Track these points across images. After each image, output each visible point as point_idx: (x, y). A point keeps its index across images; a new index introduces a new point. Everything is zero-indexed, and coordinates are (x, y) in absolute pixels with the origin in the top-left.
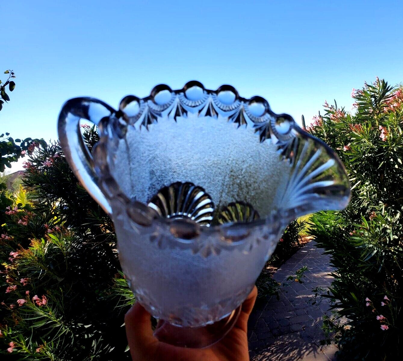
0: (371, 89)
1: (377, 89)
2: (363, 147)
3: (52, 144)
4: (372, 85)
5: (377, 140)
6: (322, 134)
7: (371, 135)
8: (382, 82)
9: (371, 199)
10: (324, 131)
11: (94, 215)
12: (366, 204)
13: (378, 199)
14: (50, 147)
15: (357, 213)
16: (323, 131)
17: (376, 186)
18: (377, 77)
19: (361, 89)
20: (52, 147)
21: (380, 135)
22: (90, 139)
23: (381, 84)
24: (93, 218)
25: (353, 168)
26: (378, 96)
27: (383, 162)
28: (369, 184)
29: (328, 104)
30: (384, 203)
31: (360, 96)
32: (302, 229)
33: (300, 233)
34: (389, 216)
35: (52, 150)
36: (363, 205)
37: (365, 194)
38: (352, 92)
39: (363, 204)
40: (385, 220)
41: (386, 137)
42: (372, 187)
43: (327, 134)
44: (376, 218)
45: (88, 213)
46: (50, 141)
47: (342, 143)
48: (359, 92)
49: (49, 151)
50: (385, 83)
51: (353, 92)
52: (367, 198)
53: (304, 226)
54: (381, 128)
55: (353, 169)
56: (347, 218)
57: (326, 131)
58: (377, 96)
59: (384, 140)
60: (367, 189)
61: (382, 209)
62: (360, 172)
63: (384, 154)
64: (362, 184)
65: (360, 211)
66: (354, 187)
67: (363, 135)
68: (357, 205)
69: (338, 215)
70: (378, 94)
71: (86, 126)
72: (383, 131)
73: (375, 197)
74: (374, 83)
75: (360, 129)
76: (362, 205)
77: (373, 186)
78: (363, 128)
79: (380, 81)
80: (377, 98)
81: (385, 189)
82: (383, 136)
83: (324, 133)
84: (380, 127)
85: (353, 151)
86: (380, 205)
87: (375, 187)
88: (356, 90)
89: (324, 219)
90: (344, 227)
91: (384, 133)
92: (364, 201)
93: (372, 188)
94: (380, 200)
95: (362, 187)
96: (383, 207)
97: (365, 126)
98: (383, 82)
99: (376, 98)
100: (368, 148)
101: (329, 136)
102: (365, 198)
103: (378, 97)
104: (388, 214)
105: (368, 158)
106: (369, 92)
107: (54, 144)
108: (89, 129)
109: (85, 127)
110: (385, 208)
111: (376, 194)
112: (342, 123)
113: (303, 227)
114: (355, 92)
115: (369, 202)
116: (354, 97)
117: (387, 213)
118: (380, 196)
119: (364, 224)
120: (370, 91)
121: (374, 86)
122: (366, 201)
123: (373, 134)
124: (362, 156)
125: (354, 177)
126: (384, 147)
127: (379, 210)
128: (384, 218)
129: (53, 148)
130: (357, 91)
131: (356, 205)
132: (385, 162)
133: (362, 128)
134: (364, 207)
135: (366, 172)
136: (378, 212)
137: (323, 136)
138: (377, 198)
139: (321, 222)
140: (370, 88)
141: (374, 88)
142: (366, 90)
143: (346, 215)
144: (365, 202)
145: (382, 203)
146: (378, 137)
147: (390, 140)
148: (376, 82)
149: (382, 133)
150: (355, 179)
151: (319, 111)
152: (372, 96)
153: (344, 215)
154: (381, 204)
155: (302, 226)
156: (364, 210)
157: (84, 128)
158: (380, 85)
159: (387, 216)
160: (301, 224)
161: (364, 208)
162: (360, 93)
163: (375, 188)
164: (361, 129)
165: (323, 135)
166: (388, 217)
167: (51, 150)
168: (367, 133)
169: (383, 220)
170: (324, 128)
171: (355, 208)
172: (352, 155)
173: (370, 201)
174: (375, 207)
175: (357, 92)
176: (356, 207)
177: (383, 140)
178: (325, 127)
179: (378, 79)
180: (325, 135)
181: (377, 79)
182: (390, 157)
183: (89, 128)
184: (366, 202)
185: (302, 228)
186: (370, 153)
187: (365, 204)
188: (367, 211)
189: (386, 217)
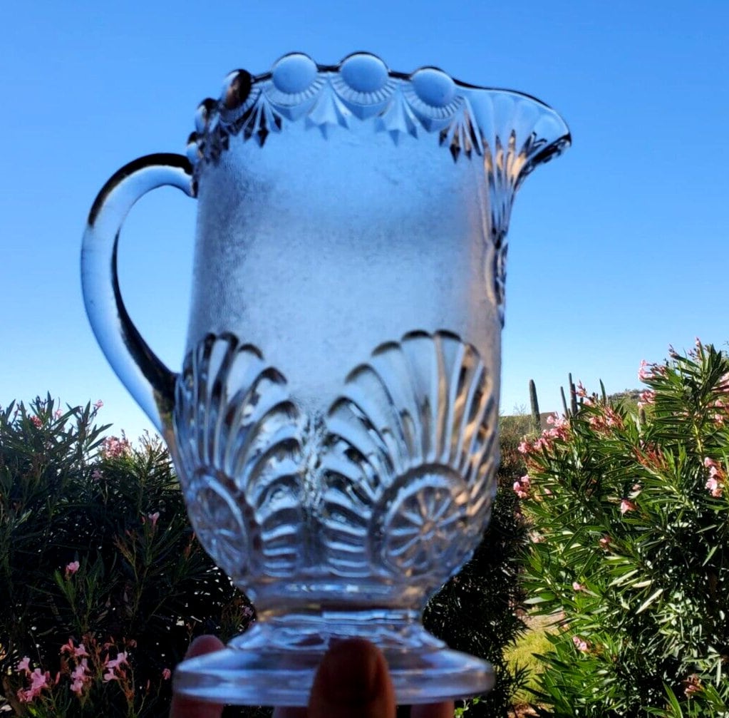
0: (684, 365)
1: (697, 366)
2: (667, 505)
4: (685, 357)
5: (699, 492)
6: (570, 462)
7: (687, 477)
8: (708, 350)
9: (688, 638)
10: (576, 453)
12: (677, 649)
13: (706, 638)
15: (655, 671)
16: (573, 454)
17: (701, 605)
18: (698, 340)
19: (662, 364)
21: (706, 480)
23: (707, 355)
25: (644, 555)
26: (700, 381)
27: (715, 549)
28: (684, 599)
29: (584, 390)
30: (719, 653)
31: (660, 379)
32: (518, 688)
33: (513, 700)
36: (670, 653)
37: (674, 622)
38: (640, 369)
39: (669, 650)
40: (724, 699)
41: (722, 486)
42: (691, 607)
43: (581, 461)
44: (701, 692)
47: (617, 486)
48: (657, 370)
50: (715, 353)
51: (643, 370)
52: (677, 635)
53: (524, 681)
54: (710, 463)
55: (644, 559)
56: (629, 684)
57: (580, 455)
58: (698, 383)
59: (716, 494)
60: (679, 611)
61: (716, 669)
62: (661, 567)
63: (716, 528)
64: (666, 597)
65: (663, 666)
66: (647, 604)
67: (666, 476)
68: (653, 650)
69: (606, 676)
70: (700, 378)
72: (713, 471)
73: (698, 632)
74: (690, 353)
75: (660, 461)
76: (667, 652)
77: (693, 603)
78: (665, 457)
79: (704, 346)
80: (698, 385)
81: (722, 615)
82: (712, 485)
83: (576, 460)
84: (707, 461)
85: (643, 514)
86: (710, 657)
87: (698, 606)
88: (648, 365)
89: (573, 682)
90: (621, 709)
91: (715, 477)
92: (671, 643)
93: (692, 609)
94: (709, 641)
95: (666, 607)
96: (719, 663)
97: (670, 453)
98: (712, 351)
99: (696, 386)
100: (680, 510)
101: (587, 466)
102: (674, 635)
103: (700, 384)
105: (681, 534)
106: (678, 373)
110: (722, 667)
111: (700, 626)
112: (617, 442)
113: (521, 684)
114: (648, 369)
115: (683, 646)
116: (645, 381)
118: (708, 630)
119: (672, 709)
120: (683, 370)
121: (690, 358)
122: (677, 642)
123: (691, 475)
124: (666, 527)
125: (646, 579)
126: (716, 512)
127: (707, 672)
128: (721, 695)
130: (650, 367)
131: (651, 650)
132: (721, 547)
134: (671, 656)
135: (675, 567)
136: (707, 676)
137: (573, 467)
138: (703, 636)
139: (564, 690)
140: (682, 363)
141: (690, 363)
142: (671, 367)
143: (627, 677)
144: (674, 645)
145: (715, 651)
146: (701, 484)
148: (695, 350)
149: (712, 476)
150: (648, 583)
151: (570, 375)
152: (686, 382)
153: (622, 677)
154: (711, 653)
155: (520, 681)
156: (671, 664)
158: (703, 355)
160: (517, 674)
161: (672, 660)
162: (658, 372)
163: (697, 609)
164: (663, 461)
165: (573, 464)
168: (677, 472)
169: (719, 700)
170: (574, 446)
171: (649, 658)
172: (641, 523)
173: (687, 642)
174: (698, 661)
175: (652, 370)
176: (652, 656)
177: (714, 493)
178: (578, 446)
179: (700, 343)
180: (579, 464)
181: (697, 343)
184: (677, 645)
185: (519, 686)
186: (684, 520)
187: (674, 649)
188: (679, 670)
189: (726, 693)
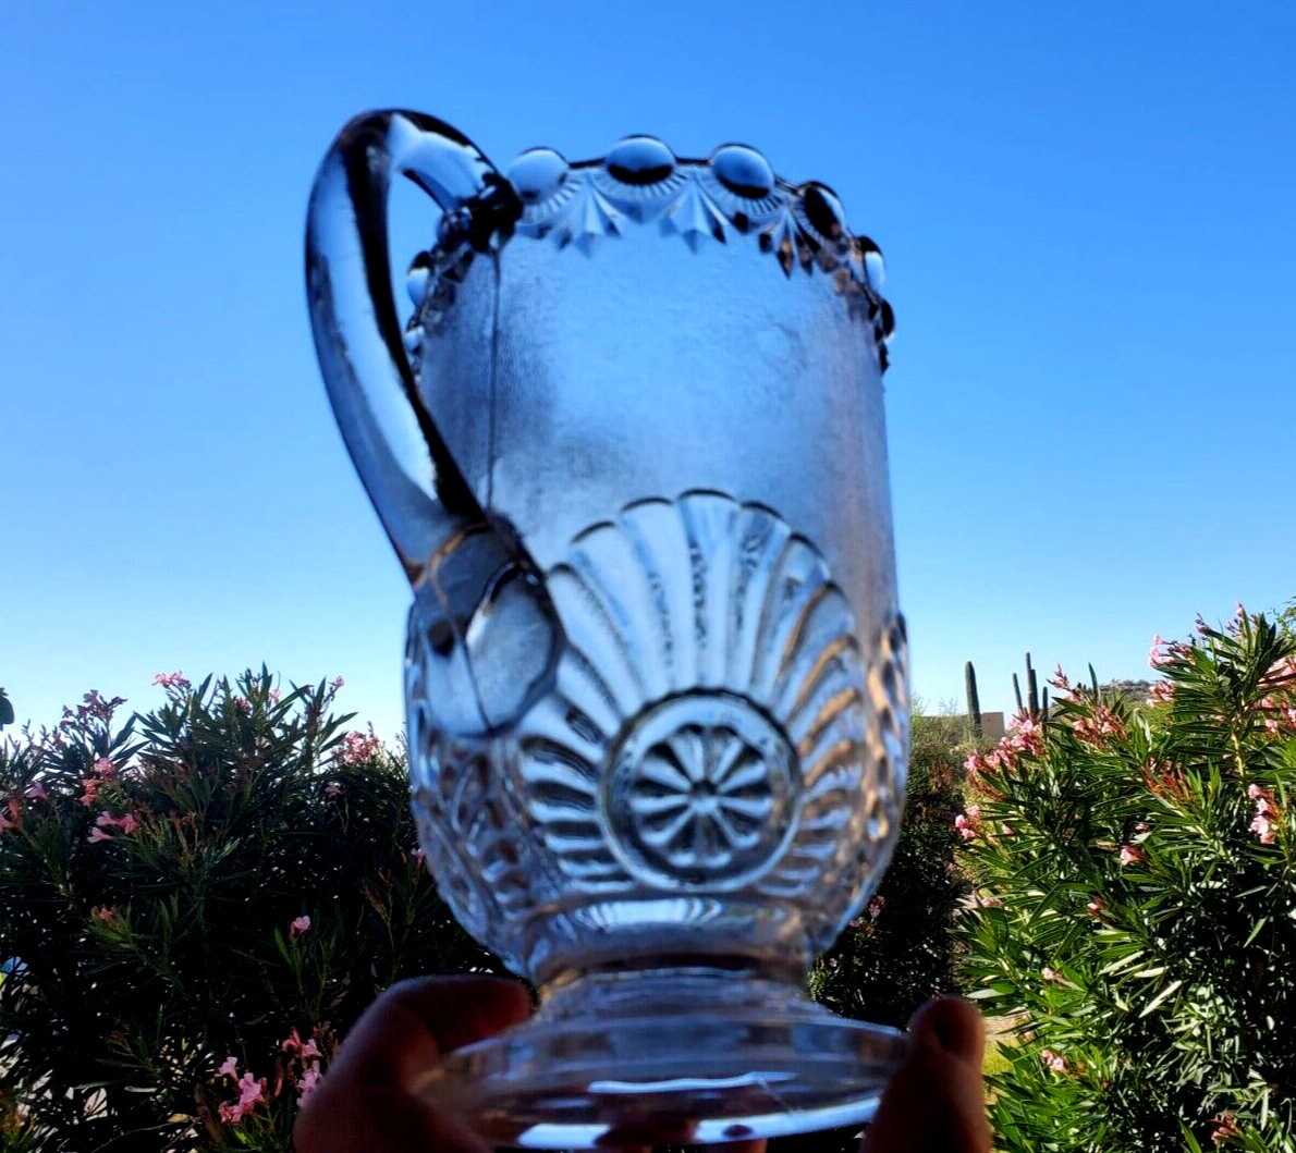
0: (1218, 645)
1: (1239, 646)
2: (1190, 854)
3: (30, 739)
4: (1220, 632)
5: (1240, 835)
6: (1043, 787)
7: (1221, 813)
8: (1256, 623)
9: (1217, 1055)
10: (1052, 774)
11: (135, 1048)
12: (1201, 1072)
13: (1244, 1057)
14: (22, 749)
15: (1165, 1105)
16: (1048, 775)
17: (1238, 1007)
18: (1241, 606)
19: (1185, 641)
20: (28, 750)
21: (1251, 818)
22: (183, 732)
23: (1254, 629)
24: (126, 1060)
25: (1154, 929)
26: (1243, 669)
27: (1262, 922)
28: (1212, 997)
29: (1065, 678)
30: (1266, 1080)
31: (1181, 665)
34: (1288, 1137)
35: (27, 762)
36: (1189, 1077)
37: (1197, 1032)
38: (1153, 648)
39: (1188, 1073)
40: (1270, 1149)
41: (1275, 827)
42: (1223, 1009)
43: (1059, 786)
44: (1238, 1139)
45: (111, 1041)
46: (27, 728)
47: (1113, 825)
48: (1178, 651)
49: (14, 768)
50: (1266, 626)
51: (1156, 650)
52: (1201, 1050)
54: (1257, 793)
55: (1154, 934)
56: (1126, 1124)
57: (1058, 777)
58: (1240, 672)
59: (1267, 839)
60: (1204, 1015)
61: (1260, 1103)
62: (1178, 947)
63: (1265, 891)
64: (1186, 993)
65: (1176, 1098)
66: (1156, 1003)
67: (1190, 811)
68: (1164, 1073)
69: (1092, 1110)
70: (1243, 663)
71: (176, 682)
72: (1262, 805)
73: (1233, 1047)
74: (1228, 626)
75: (1180, 787)
76: (1185, 1077)
77: (1227, 1003)
78: (1189, 782)
79: (1249, 616)
80: (1240, 675)
81: (1271, 1022)
82: (1261, 826)
83: (1052, 783)
84: (1253, 790)
85: (1154, 868)
86: (1252, 1086)
87: (1235, 1008)
88: (1164, 643)
89: (1040, 1118)
91: (1265, 814)
92: (1192, 1062)
93: (1224, 1012)
94: (1250, 1061)
95: (1186, 1007)
96: (1265, 1095)
97: (1196, 777)
98: (1262, 623)
99: (1236, 676)
100: (1210, 862)
101: (1068, 793)
102: (1196, 1051)
103: (1244, 674)
104: (1282, 1124)
105: (1211, 898)
106: (1210, 655)
107: (38, 742)
108: (186, 695)
109: (171, 686)
110: (1270, 1101)
111: (1237, 1038)
112: (1115, 757)
114: (1164, 649)
115: (1210, 1067)
116: (1159, 667)
117: (1279, 1121)
118: (1249, 1045)
120: (1217, 652)
121: (1228, 634)
122: (1200, 1062)
123: (1227, 811)
124: (1188, 888)
125: (1156, 965)
126: (1266, 867)
127: (1247, 1107)
128: (1267, 1144)
129: (32, 756)
130: (1168, 646)
131: (1161, 1072)
132: (1272, 919)
133: (1188, 786)
134: (1191, 1083)
135: (1200, 948)
136: (1246, 1114)
137: (1047, 795)
138: (1240, 1054)
139: (1026, 1131)
140: (1216, 640)
141: (1228, 642)
142: (1200, 646)
143: (1124, 1112)
144: (1195, 1066)
145: (1259, 1077)
146: (1243, 824)
147: (1288, 838)
148: (1236, 621)
149: (1260, 813)
150: (1159, 971)
151: (1028, 655)
152: (1222, 669)
153: (1116, 1111)
154: (1253, 1080)
156: (1192, 1095)
157: (166, 686)
158: (1248, 629)
159: (1279, 1135)
161: (1193, 1088)
162: (1179, 654)
163: (1232, 1013)
164: (1185, 788)
165: (1047, 789)
166: (1283, 1138)
167: (21, 764)
168: (1206, 805)
170: (1049, 763)
171: (1157, 1085)
172: (1152, 881)
173: (1216, 1062)
174: (1233, 1090)
175: (1171, 651)
176: (1162, 1081)
177: (1263, 840)
178: (1055, 762)
179: (1244, 612)
180: (1055, 790)
181: (1239, 610)
182: (1288, 903)
183: (184, 689)
184: (1200, 1066)
186: (1215, 878)
187: (1196, 1072)
188: (1203, 1104)
189: (1275, 1141)
